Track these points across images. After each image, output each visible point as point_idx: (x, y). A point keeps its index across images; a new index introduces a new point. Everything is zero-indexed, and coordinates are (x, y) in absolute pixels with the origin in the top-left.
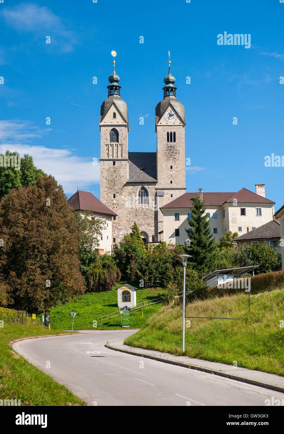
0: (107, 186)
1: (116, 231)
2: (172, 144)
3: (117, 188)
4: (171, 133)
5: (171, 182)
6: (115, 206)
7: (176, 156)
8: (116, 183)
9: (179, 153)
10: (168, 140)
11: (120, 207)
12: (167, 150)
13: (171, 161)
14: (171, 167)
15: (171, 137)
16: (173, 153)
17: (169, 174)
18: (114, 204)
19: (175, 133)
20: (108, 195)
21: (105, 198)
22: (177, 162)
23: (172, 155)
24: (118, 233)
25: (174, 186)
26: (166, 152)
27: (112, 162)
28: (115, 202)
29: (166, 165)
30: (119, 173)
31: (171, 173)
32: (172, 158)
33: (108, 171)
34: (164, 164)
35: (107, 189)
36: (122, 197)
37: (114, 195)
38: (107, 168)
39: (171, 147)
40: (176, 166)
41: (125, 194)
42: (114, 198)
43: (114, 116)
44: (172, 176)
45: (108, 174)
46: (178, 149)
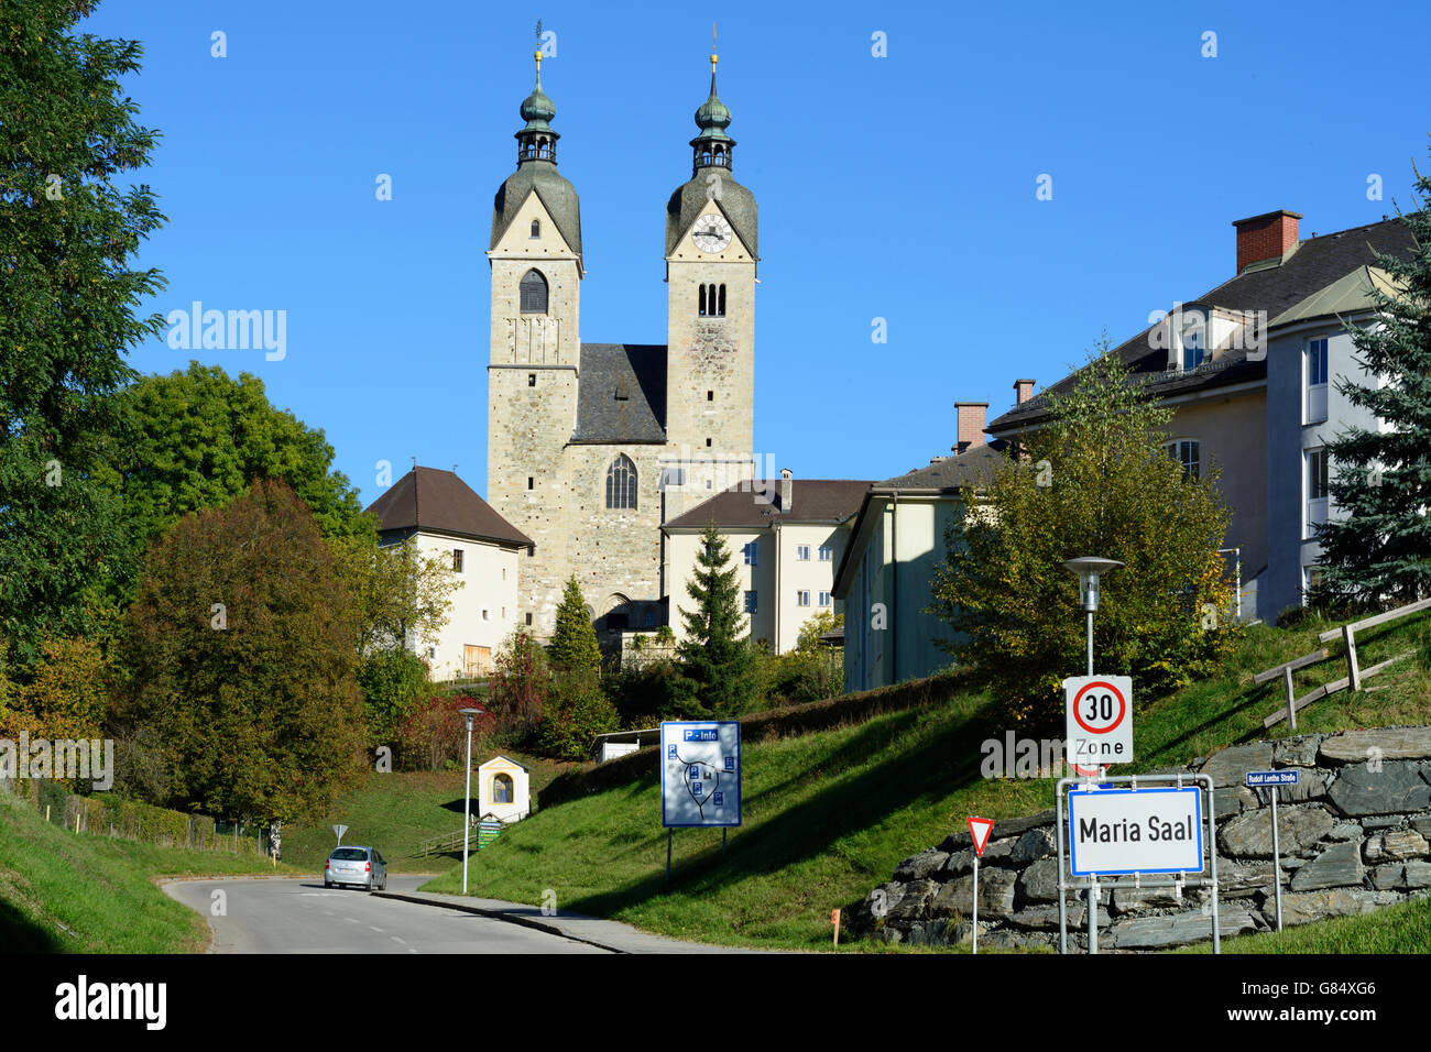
0: (511, 449)
1: (534, 592)
2: (716, 321)
3: (538, 458)
4: (712, 287)
5: (709, 442)
6: (533, 513)
7: (727, 361)
8: (536, 441)
9: (734, 350)
10: (702, 311)
11: (547, 516)
12: (698, 341)
13: (709, 375)
14: (710, 396)
15: (712, 300)
16: (716, 349)
17: (703, 416)
18: (529, 507)
19: (723, 287)
20: (512, 480)
21: (502, 489)
22: (728, 380)
23: (713, 357)
24: (541, 598)
26: (695, 346)
27: (524, 375)
28: (532, 500)
29: (694, 389)
30: (545, 410)
31: (707, 413)
32: (714, 368)
33: (512, 405)
34: (688, 384)
35: (508, 461)
36: (556, 486)
37: (531, 480)
38: (510, 392)
39: (710, 332)
40: (725, 391)
41: (565, 475)
42: (531, 487)
43: (536, 231)
44: (711, 423)
45: (513, 414)
46: (732, 337)
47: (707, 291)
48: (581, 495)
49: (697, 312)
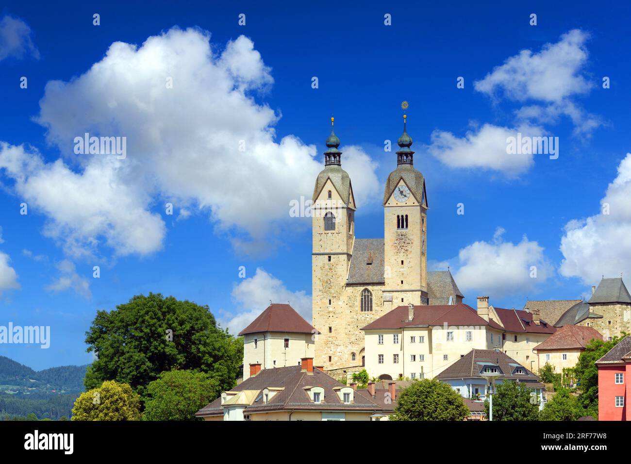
0: (321, 288)
1: (332, 348)
2: (404, 231)
3: (333, 291)
4: (402, 216)
5: (402, 282)
6: (331, 315)
7: (409, 248)
8: (332, 284)
9: (412, 243)
10: (398, 227)
11: (337, 315)
12: (397, 240)
13: (402, 254)
14: (402, 262)
15: (402, 222)
16: (404, 243)
17: (400, 271)
18: (329, 312)
19: (407, 216)
20: (322, 301)
21: (318, 305)
22: (410, 256)
23: (403, 246)
24: (335, 350)
25: (405, 287)
26: (396, 242)
27: (327, 257)
28: (331, 309)
29: (396, 260)
30: (335, 271)
31: (402, 270)
32: (403, 250)
33: (322, 270)
34: (393, 259)
35: (320, 293)
36: (340, 303)
37: (330, 301)
38: (321, 264)
39: (402, 235)
40: (408, 260)
41: (344, 298)
42: (330, 304)
43: (330, 196)
44: (403, 274)
45: (322, 273)
46: (411, 237)
47: (400, 217)
48: (350, 306)
49: (397, 227)
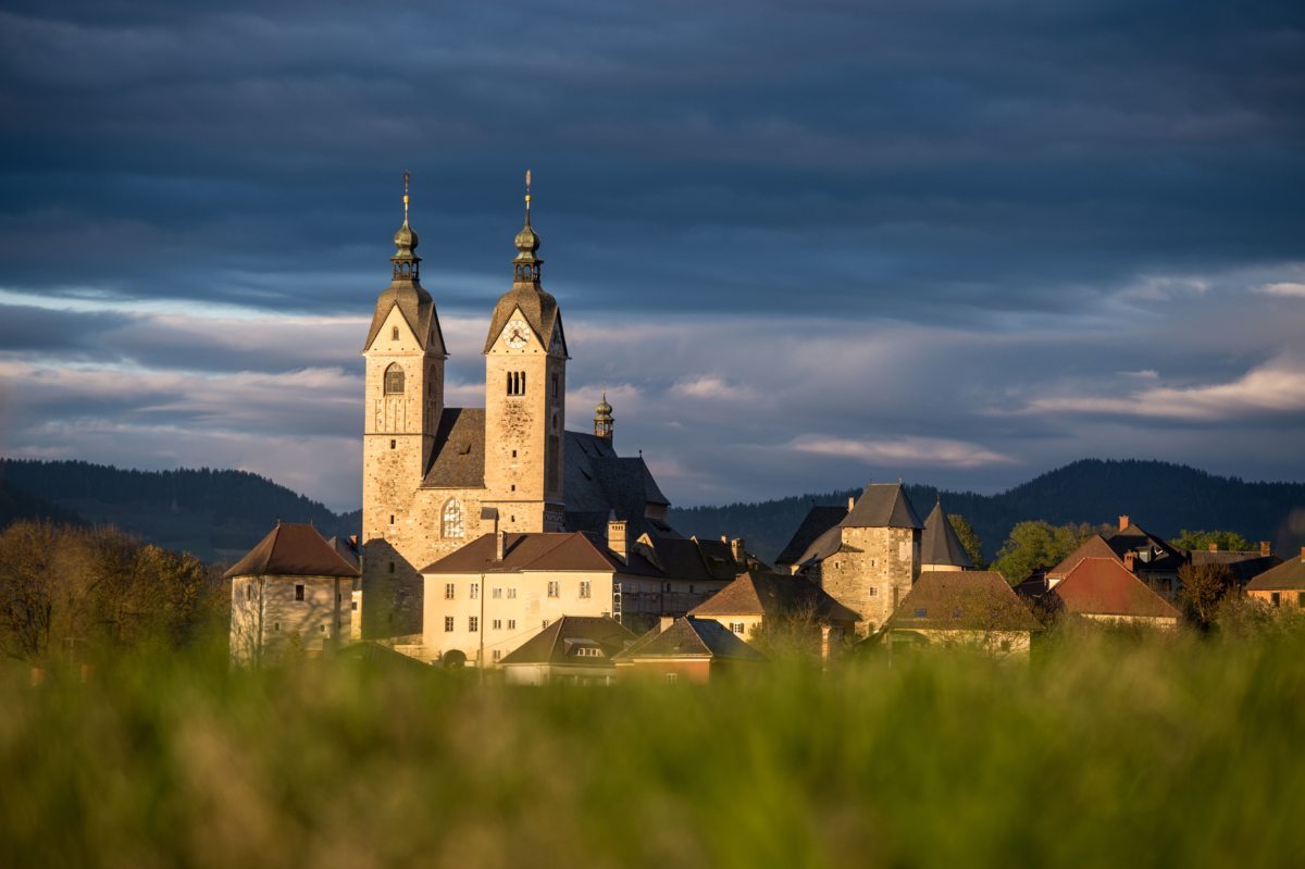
0: (379, 495)
1: (394, 599)
2: (518, 399)
3: (397, 501)
4: (516, 374)
5: (513, 488)
7: (526, 428)
8: (396, 489)
9: (530, 420)
10: (509, 392)
11: (404, 543)
12: (507, 414)
13: (514, 438)
14: (515, 454)
15: (515, 384)
16: (519, 419)
17: (510, 469)
18: (390, 537)
19: (523, 374)
20: (380, 517)
21: (373, 524)
22: (527, 442)
23: (516, 425)
24: (397, 604)
25: (519, 495)
26: (505, 417)
27: (389, 441)
28: (393, 532)
29: (504, 449)
30: (402, 466)
31: (513, 466)
32: (517, 433)
33: (380, 463)
34: (500, 445)
35: (377, 504)
36: (409, 521)
37: (392, 517)
38: (378, 453)
39: (515, 406)
40: (525, 450)
41: (415, 513)
42: (392, 522)
43: (396, 334)
44: (515, 473)
45: (380, 469)
46: (530, 410)
47: (513, 377)
48: (426, 528)
49: (505, 391)
